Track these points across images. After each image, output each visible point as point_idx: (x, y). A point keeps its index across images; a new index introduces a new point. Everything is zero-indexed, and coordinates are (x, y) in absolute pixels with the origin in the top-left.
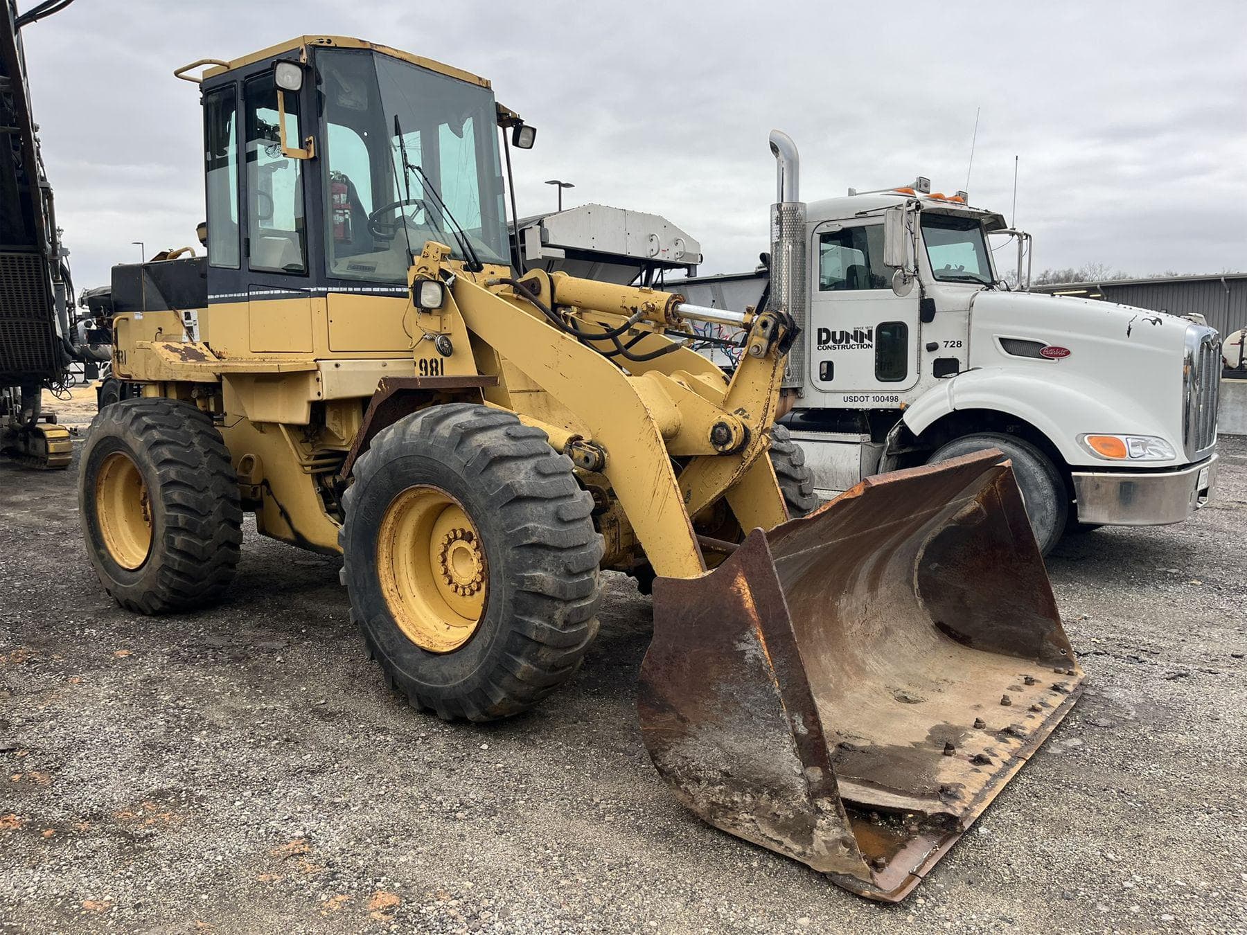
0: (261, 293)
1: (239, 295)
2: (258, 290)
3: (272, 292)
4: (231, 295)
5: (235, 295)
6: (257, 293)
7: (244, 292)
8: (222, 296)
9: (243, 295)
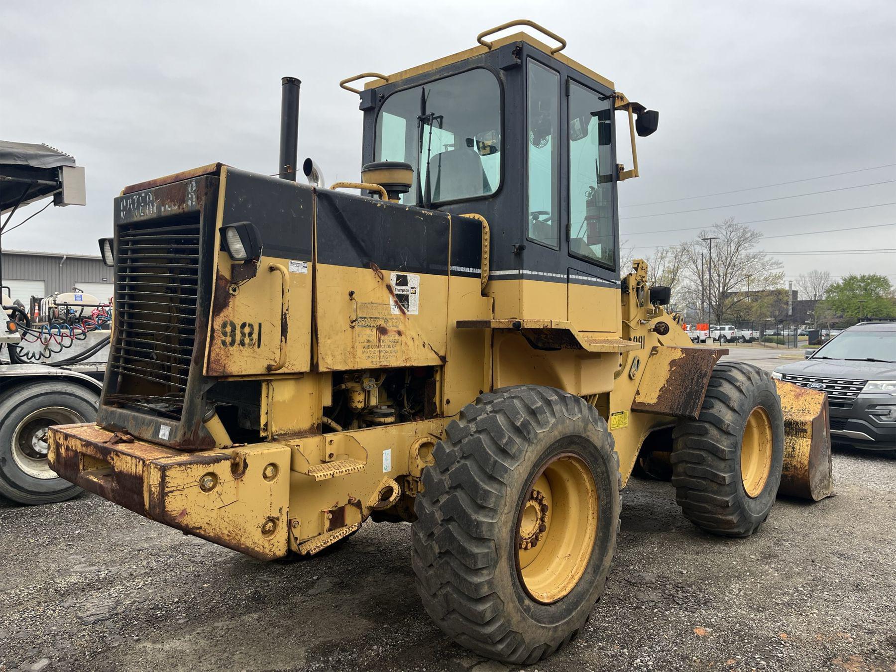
0: (580, 277)
1: (558, 276)
2: (577, 274)
3: (589, 279)
4: (551, 275)
5: (554, 275)
6: (577, 277)
7: (564, 274)
8: (541, 273)
9: (562, 276)
